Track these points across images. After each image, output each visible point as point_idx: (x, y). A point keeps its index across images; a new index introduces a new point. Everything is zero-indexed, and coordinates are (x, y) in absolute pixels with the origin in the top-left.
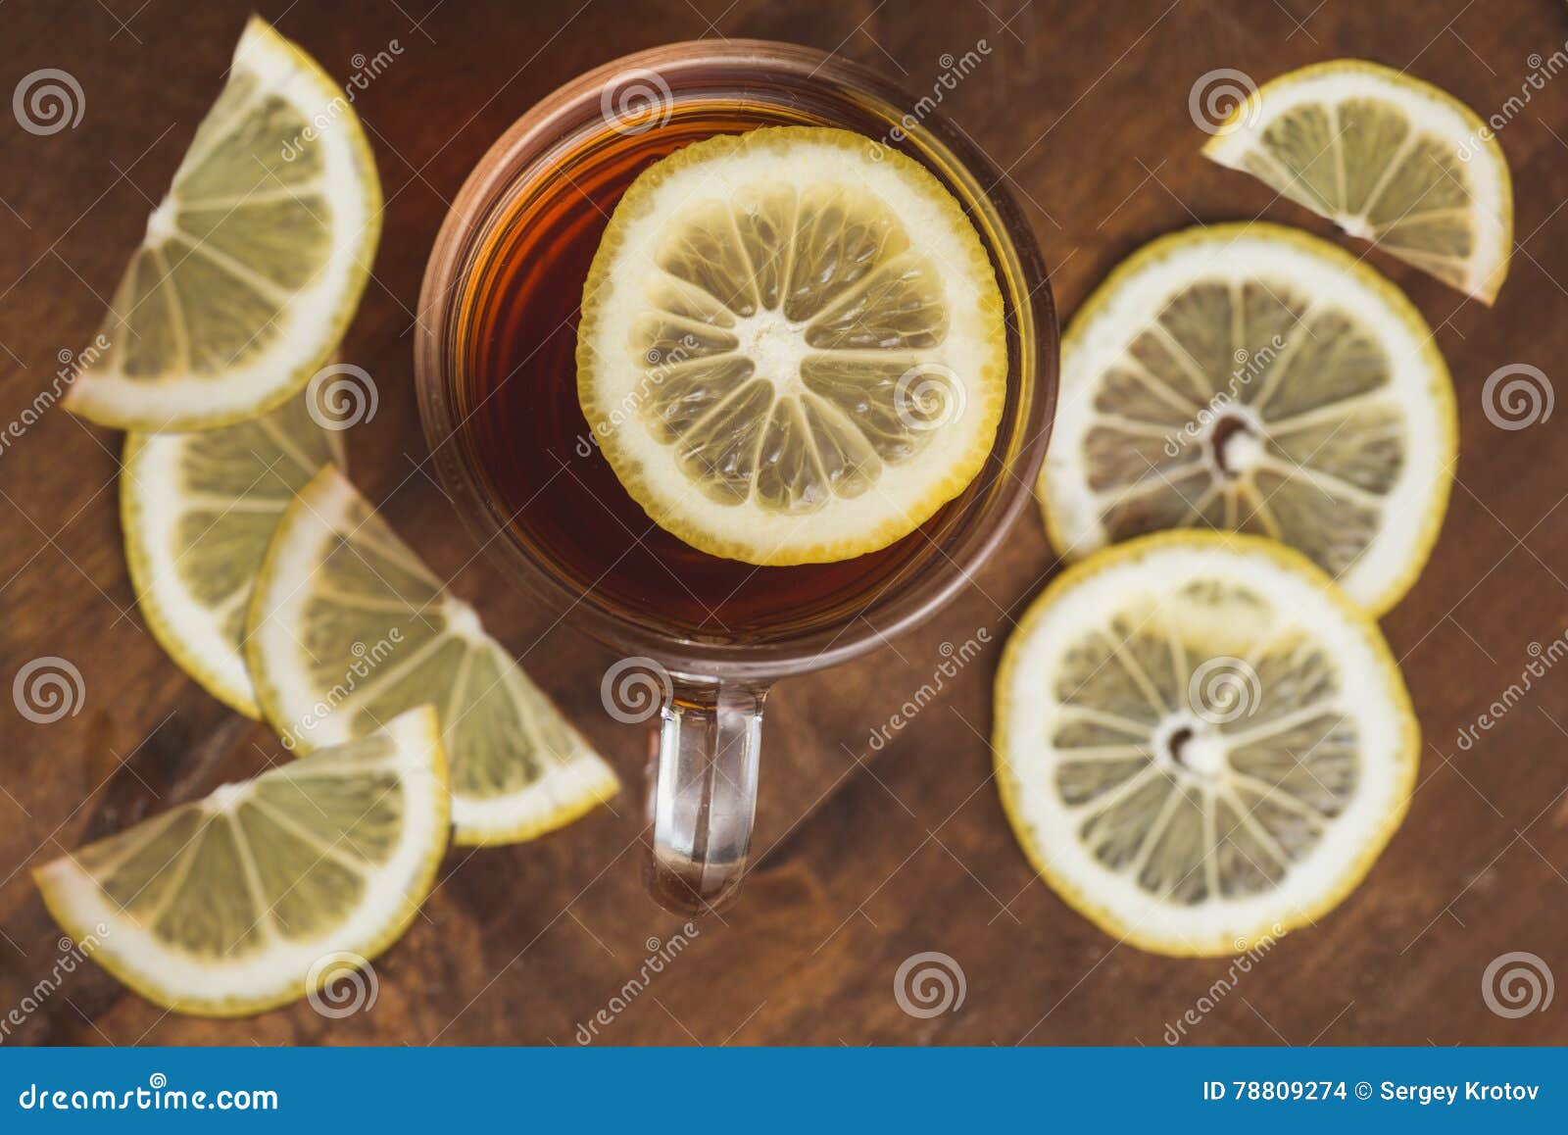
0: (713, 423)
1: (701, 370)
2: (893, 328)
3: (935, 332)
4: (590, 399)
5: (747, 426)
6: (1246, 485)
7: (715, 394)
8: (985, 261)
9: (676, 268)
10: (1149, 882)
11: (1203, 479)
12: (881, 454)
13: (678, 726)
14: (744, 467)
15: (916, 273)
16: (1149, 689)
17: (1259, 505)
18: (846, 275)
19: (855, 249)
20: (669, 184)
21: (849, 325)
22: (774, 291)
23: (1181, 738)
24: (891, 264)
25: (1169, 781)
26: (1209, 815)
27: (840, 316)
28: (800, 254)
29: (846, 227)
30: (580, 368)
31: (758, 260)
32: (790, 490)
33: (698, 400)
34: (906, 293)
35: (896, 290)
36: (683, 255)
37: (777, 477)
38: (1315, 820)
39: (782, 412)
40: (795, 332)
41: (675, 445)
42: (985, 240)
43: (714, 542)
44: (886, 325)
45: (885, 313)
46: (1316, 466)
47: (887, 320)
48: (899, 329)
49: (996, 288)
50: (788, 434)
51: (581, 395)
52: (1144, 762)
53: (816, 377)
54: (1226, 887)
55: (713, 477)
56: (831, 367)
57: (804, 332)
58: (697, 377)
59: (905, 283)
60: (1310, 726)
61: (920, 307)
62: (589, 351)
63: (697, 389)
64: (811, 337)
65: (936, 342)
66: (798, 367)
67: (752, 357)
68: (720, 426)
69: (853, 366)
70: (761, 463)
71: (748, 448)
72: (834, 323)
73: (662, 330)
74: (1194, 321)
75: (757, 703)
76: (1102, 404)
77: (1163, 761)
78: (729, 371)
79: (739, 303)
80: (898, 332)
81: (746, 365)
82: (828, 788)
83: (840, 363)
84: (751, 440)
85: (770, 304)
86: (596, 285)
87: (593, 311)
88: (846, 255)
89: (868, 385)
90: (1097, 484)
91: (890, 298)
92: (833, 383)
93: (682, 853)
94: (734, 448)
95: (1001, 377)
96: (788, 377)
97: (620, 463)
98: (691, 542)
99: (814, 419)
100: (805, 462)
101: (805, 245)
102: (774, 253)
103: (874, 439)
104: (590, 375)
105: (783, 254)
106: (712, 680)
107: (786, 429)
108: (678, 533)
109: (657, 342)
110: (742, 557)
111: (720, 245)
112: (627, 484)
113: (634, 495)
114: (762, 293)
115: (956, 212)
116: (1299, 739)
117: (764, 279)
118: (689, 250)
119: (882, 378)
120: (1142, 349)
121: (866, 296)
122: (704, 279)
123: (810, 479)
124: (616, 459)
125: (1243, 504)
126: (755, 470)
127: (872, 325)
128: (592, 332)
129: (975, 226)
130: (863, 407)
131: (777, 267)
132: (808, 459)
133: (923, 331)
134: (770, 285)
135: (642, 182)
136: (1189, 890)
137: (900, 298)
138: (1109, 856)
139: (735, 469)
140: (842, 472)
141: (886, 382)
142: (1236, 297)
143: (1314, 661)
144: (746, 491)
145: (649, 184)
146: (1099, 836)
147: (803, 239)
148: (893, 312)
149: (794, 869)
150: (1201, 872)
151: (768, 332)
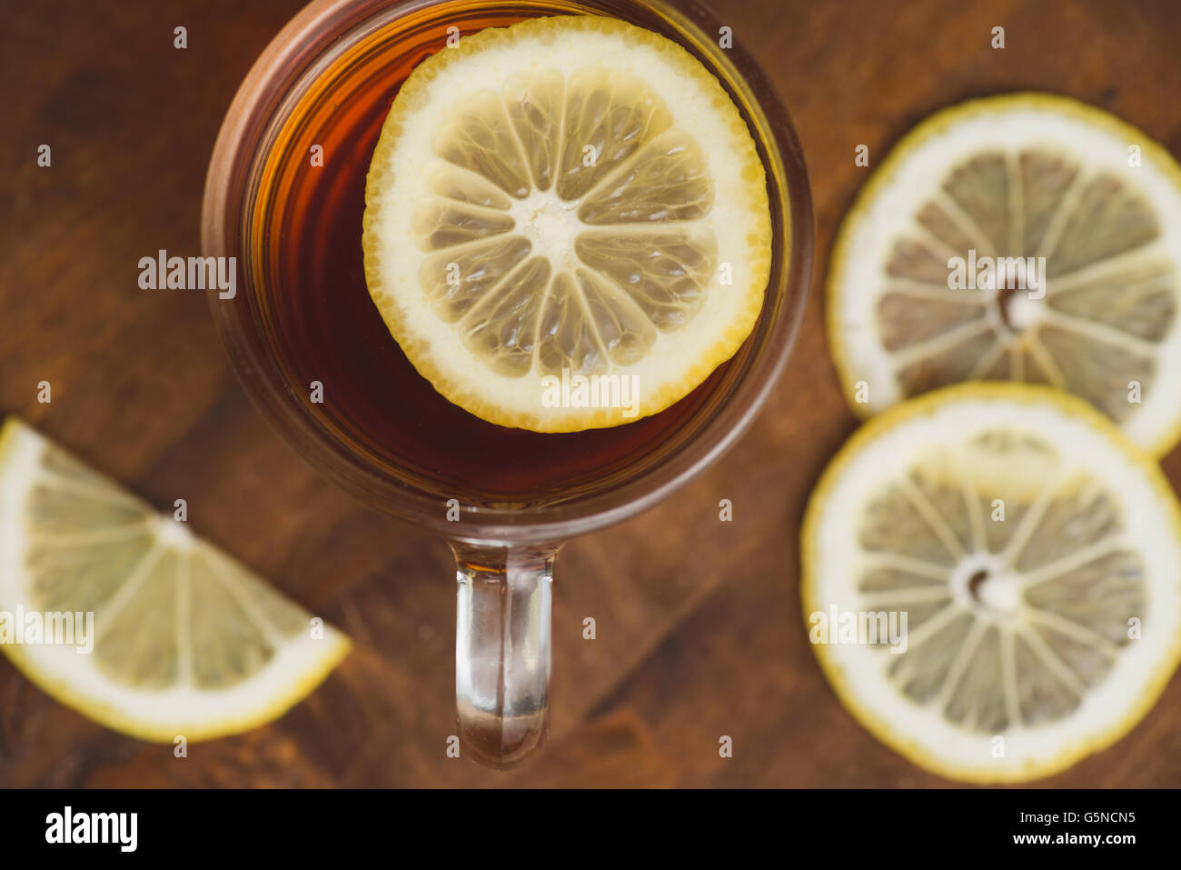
0: (494, 300)
1: (481, 251)
2: (662, 202)
3: (701, 204)
4: (378, 284)
5: (526, 302)
6: (1030, 341)
7: (495, 272)
8: (746, 134)
9: (454, 156)
10: (954, 714)
11: (989, 337)
12: (655, 322)
13: (471, 589)
14: (526, 341)
15: (681, 149)
16: (945, 533)
17: (1043, 358)
18: (615, 153)
19: (621, 128)
20: (442, 76)
21: (620, 201)
22: (547, 172)
23: (978, 579)
24: (657, 141)
25: (968, 620)
26: (1008, 650)
27: (610, 194)
28: (570, 136)
29: (612, 108)
30: (367, 255)
31: (531, 143)
32: (571, 360)
33: (478, 279)
34: (673, 167)
35: (662, 165)
36: (460, 144)
37: (558, 349)
38: (1107, 650)
39: (560, 286)
40: (568, 210)
41: (459, 324)
42: (744, 114)
43: (500, 413)
44: (655, 199)
45: (653, 188)
46: (1096, 318)
47: (655, 195)
48: (666, 202)
49: (758, 160)
50: (566, 307)
51: (369, 280)
52: (945, 603)
53: (589, 251)
54: (1027, 716)
55: (497, 351)
56: (605, 242)
57: (577, 209)
58: (476, 258)
59: (670, 158)
60: (1101, 563)
61: (685, 180)
62: (375, 238)
63: (477, 270)
64: (584, 215)
65: (702, 213)
66: (573, 242)
67: (529, 236)
68: (501, 302)
69: (625, 240)
70: (542, 336)
71: (529, 322)
72: (603, 200)
73: (443, 214)
74: (976, 189)
75: (546, 563)
76: (893, 270)
77: (962, 601)
78: (508, 250)
79: (514, 185)
80: (665, 205)
81: (524, 244)
82: (650, 639)
83: (612, 238)
84: (531, 315)
85: (543, 185)
86: (379, 176)
87: (376, 200)
88: (613, 134)
89: (640, 257)
90: (891, 345)
91: (656, 173)
92: (607, 257)
93: (484, 710)
94: (514, 323)
95: (766, 244)
96: (564, 253)
97: (409, 342)
98: (479, 414)
99: (590, 291)
100: (583, 333)
101: (574, 128)
102: (545, 136)
103: (648, 309)
104: (377, 261)
105: (553, 135)
106: (500, 544)
107: (563, 303)
108: (466, 406)
109: (438, 226)
110: (527, 426)
111: (494, 133)
112: (416, 363)
113: (423, 372)
114: (535, 176)
115: (716, 90)
116: (1089, 575)
117: (537, 162)
118: (464, 138)
119: (653, 250)
120: (929, 217)
121: (635, 173)
122: (481, 164)
123: (589, 349)
124: (404, 339)
125: (1028, 359)
126: (536, 343)
127: (641, 200)
128: (377, 220)
129: (734, 102)
130: (636, 278)
131: (548, 149)
132: (586, 330)
133: (690, 204)
134: (543, 167)
135: (417, 76)
136: (992, 719)
137: (667, 173)
138: (916, 692)
139: (518, 342)
140: (618, 341)
141: (657, 254)
142: (1013, 166)
143: (1100, 501)
144: (529, 363)
145: (424, 78)
146: (906, 673)
147: (572, 122)
148: (660, 187)
149: (623, 716)
150: (1002, 704)
151: (543, 212)
